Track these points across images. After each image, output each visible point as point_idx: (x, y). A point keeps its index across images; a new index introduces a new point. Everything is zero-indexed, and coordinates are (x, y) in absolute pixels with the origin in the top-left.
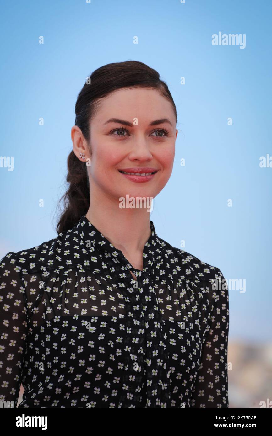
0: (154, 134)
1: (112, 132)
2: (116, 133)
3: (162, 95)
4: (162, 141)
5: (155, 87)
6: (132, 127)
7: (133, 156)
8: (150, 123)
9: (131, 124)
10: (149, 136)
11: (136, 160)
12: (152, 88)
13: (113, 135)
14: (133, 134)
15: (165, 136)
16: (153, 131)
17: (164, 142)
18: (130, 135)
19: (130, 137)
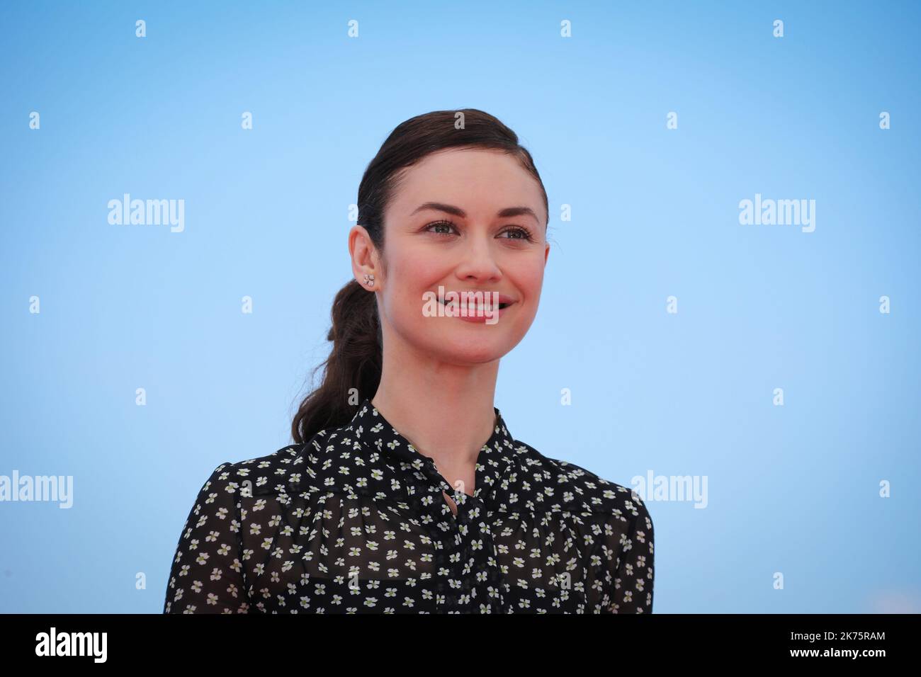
0: (505, 235)
1: (426, 228)
2: (433, 229)
3: (521, 166)
4: (519, 248)
5: (508, 151)
6: (463, 217)
7: (464, 270)
8: (497, 211)
9: (463, 213)
10: (495, 238)
11: (470, 277)
12: (503, 151)
13: (427, 233)
14: (465, 232)
15: (525, 240)
16: (503, 230)
17: (523, 249)
18: (459, 235)
19: (459, 238)
